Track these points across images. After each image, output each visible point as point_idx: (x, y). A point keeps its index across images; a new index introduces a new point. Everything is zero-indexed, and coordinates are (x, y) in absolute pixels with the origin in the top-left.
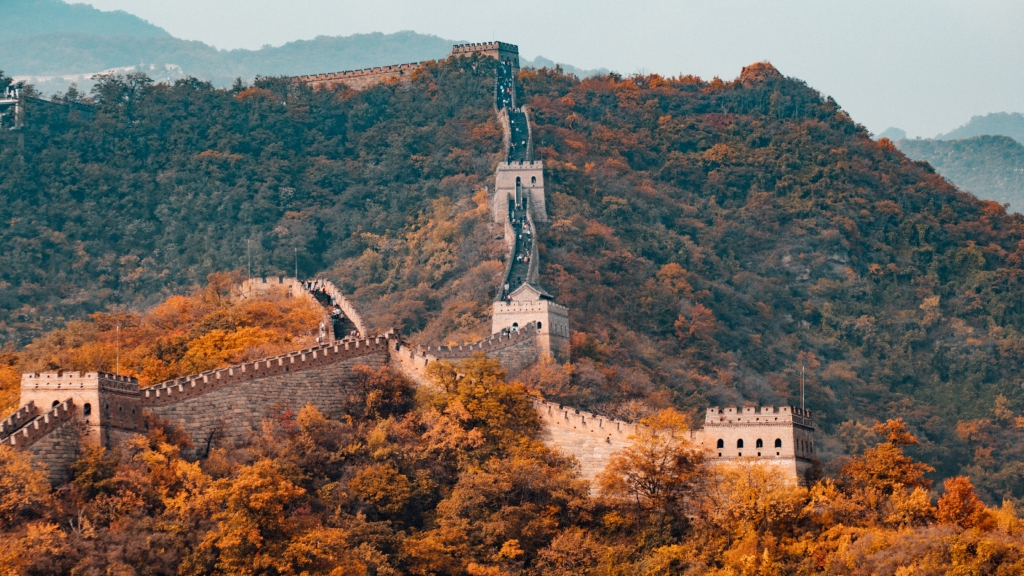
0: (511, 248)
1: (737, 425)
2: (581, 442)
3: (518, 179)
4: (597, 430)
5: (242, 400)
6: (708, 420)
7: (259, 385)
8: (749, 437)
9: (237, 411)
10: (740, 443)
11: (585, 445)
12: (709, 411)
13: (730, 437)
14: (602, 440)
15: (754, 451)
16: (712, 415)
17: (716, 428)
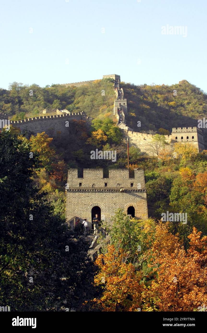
0: (118, 120)
1: (181, 133)
2: (137, 140)
3: (120, 104)
4: (141, 136)
5: (39, 127)
6: (173, 132)
7: (44, 123)
8: (185, 136)
9: (38, 129)
10: (182, 138)
11: (138, 141)
12: (173, 129)
13: (179, 136)
14: (142, 139)
15: (186, 140)
16: (174, 130)
17: (175, 134)
